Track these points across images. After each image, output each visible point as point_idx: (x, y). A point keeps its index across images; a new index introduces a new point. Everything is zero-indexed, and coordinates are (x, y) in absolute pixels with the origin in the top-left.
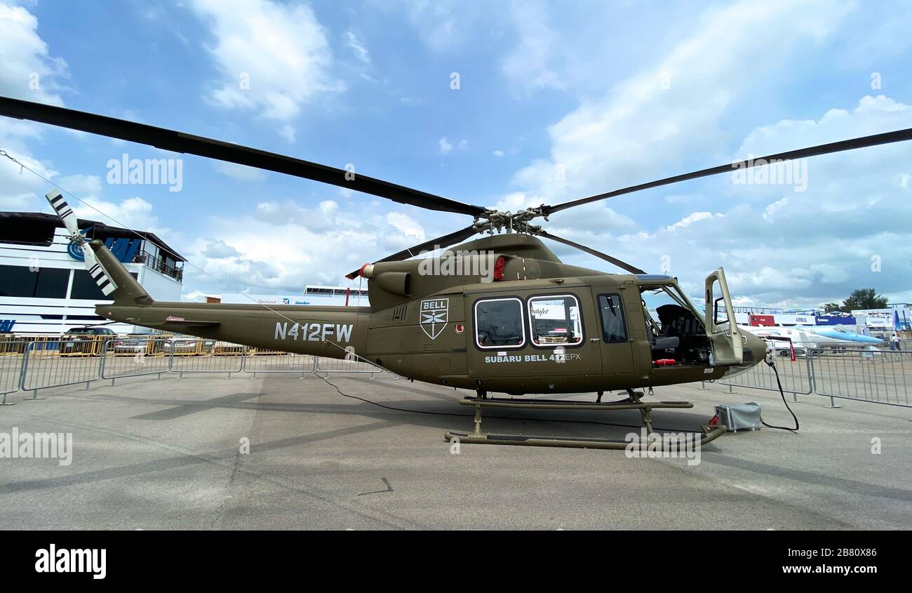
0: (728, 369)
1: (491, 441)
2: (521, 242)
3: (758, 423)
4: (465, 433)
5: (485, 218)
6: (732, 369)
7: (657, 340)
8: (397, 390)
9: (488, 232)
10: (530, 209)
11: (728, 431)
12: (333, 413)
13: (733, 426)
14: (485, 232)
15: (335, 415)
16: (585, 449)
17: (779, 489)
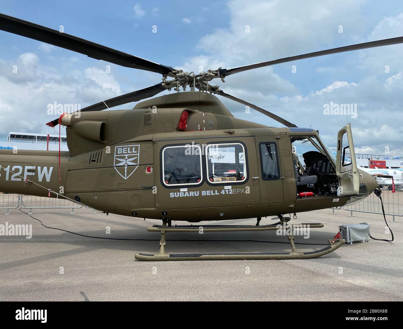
0: (349, 199)
1: (173, 258)
2: (202, 99)
3: (367, 237)
4: (152, 253)
5: (172, 76)
6: (352, 199)
7: (301, 178)
8: (95, 222)
9: (175, 89)
10: (210, 71)
11: (346, 243)
12: (37, 242)
13: (350, 239)
14: (173, 89)
15: (38, 244)
16: (245, 261)
17: (376, 282)
